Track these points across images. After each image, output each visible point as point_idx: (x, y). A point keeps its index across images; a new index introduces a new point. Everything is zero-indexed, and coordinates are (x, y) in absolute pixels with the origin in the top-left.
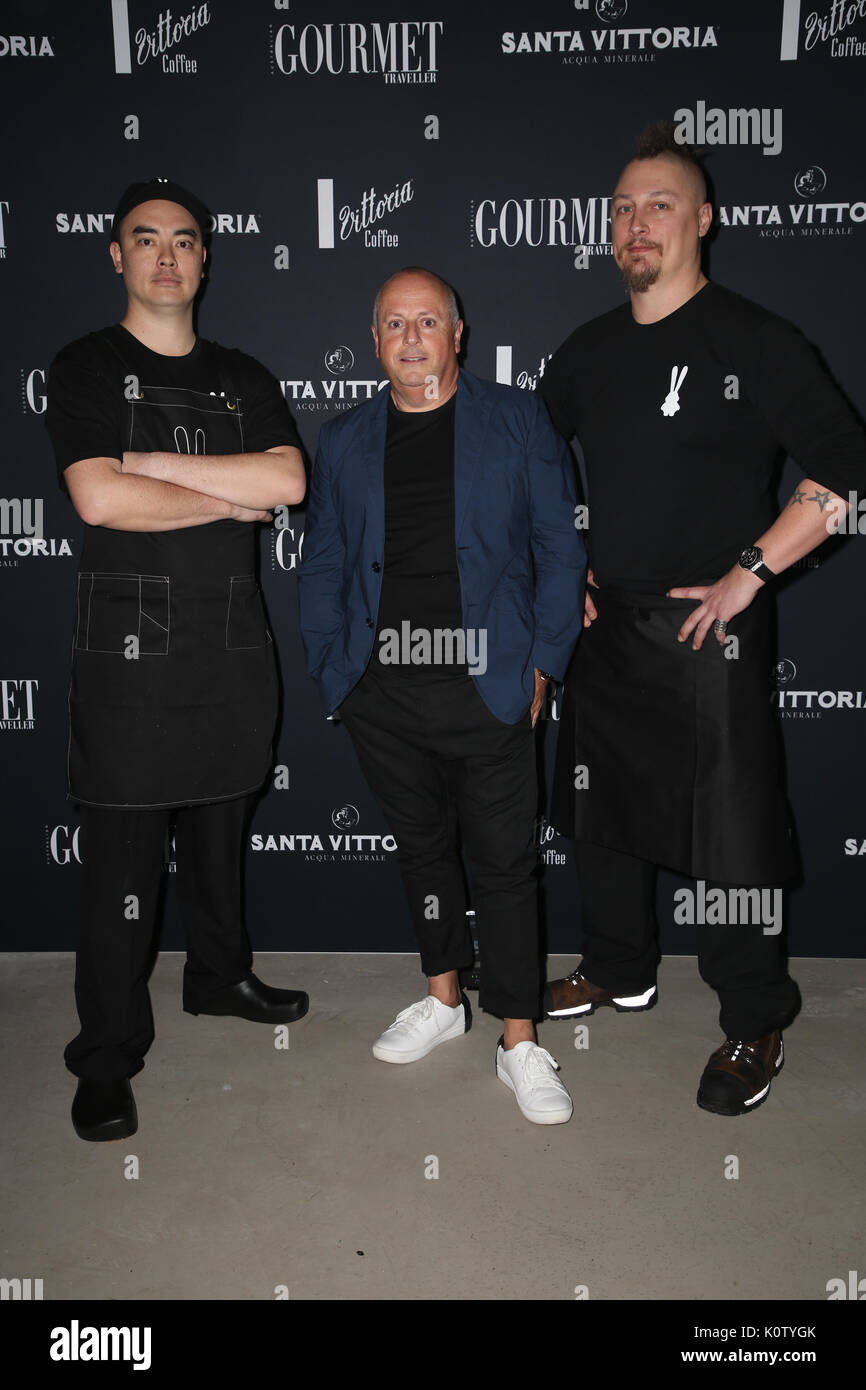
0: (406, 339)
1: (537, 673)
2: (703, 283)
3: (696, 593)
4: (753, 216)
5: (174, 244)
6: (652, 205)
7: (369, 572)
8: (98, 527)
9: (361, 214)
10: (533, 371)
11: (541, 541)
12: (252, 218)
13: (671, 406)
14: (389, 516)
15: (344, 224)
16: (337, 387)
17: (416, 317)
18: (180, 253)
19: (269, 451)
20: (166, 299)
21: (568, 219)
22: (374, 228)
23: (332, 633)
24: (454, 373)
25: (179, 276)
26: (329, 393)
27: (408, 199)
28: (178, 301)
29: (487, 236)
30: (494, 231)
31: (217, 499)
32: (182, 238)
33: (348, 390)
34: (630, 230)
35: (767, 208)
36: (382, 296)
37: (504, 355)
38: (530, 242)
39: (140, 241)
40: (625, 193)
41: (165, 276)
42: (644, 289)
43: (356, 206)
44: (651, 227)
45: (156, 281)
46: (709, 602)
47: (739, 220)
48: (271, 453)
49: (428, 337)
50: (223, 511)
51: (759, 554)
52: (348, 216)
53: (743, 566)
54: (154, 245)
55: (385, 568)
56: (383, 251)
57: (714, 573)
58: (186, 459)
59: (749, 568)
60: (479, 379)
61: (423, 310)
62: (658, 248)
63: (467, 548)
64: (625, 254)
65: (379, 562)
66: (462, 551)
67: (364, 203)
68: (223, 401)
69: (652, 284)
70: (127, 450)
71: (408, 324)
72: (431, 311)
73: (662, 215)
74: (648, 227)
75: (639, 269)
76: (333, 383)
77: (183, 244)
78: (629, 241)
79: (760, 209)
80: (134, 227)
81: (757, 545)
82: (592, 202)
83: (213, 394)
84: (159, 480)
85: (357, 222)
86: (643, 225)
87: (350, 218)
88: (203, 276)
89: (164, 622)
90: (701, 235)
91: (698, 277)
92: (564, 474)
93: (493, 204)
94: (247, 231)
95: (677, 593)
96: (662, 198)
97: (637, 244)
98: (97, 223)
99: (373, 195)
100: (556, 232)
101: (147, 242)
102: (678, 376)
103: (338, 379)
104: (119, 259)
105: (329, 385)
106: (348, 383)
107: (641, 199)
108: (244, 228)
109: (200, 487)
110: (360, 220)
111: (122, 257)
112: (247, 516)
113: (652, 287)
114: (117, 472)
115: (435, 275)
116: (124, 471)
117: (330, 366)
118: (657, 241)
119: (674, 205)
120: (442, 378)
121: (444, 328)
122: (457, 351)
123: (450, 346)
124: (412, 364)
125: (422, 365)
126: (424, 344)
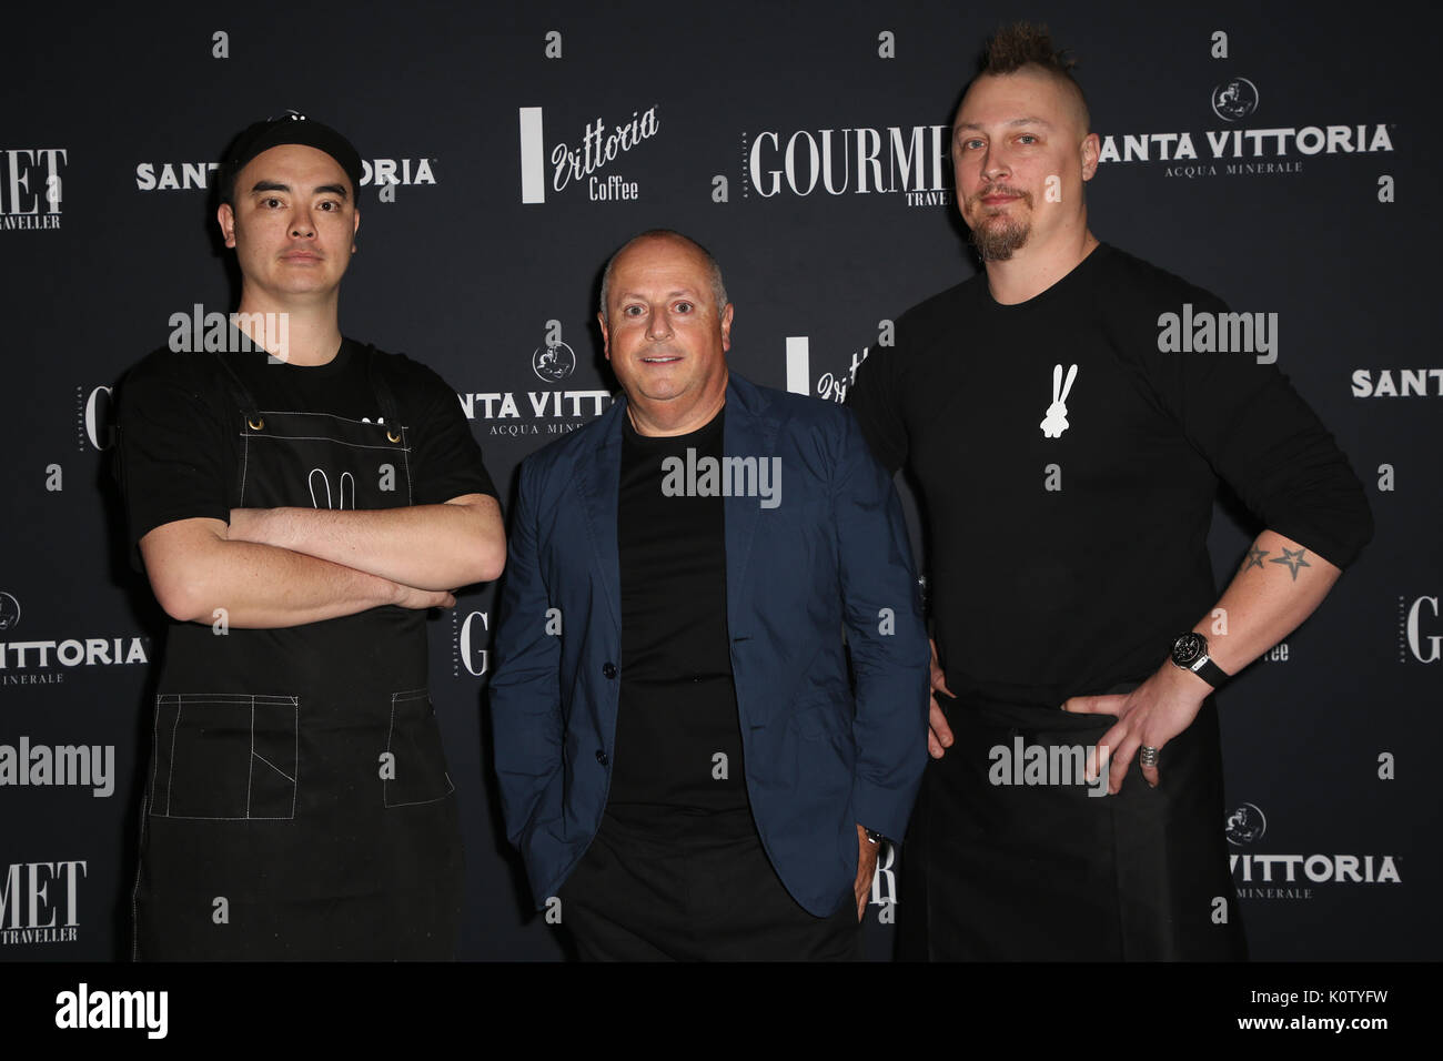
0: (650, 330)
1: (861, 832)
2: (1092, 246)
3: (1107, 705)
4: (1154, 148)
5: (313, 206)
6: (1014, 138)
7: (599, 678)
8: (191, 623)
9: (583, 154)
10: (840, 373)
11: (860, 627)
12: (424, 164)
13: (1055, 422)
14: (628, 590)
15: (559, 169)
16: (551, 400)
17: (664, 299)
18: (321, 217)
19: (450, 502)
20: (301, 282)
21: (885, 156)
22: (602, 174)
23: (546, 774)
24: (721, 379)
25: (321, 251)
26: (539, 410)
27: (652, 132)
28: (317, 285)
29: (767, 182)
30: (777, 175)
31: (371, 575)
32: (326, 197)
33: (567, 404)
34: (983, 173)
35: (1173, 137)
36: (613, 271)
37: (797, 351)
38: (830, 190)
39: (263, 202)
40: (974, 123)
41: (300, 249)
42: (1007, 256)
43: (575, 143)
44: (1013, 168)
45: (285, 257)
46: (1129, 716)
47: (1134, 154)
48: (455, 505)
49: (683, 327)
50: (381, 594)
51: (1201, 644)
52: (564, 158)
53: (1178, 662)
54: (285, 207)
55: (623, 670)
56: (616, 205)
57: (1134, 673)
58: (327, 516)
59: (1189, 665)
60: (760, 388)
61: (675, 289)
62: (1026, 197)
63: (746, 639)
64: (976, 206)
65: (614, 662)
66: (741, 643)
67: (587, 139)
68: (381, 431)
69: (1018, 247)
70: (237, 506)
71: (653, 310)
72: (688, 290)
73: (1029, 151)
74: (1009, 168)
75: (998, 227)
76: (546, 395)
77: (326, 206)
78: (982, 187)
79: (1164, 139)
80: (255, 183)
81: (1198, 630)
82: (918, 132)
83: (366, 420)
84: (284, 549)
85: (577, 166)
86: (1003, 167)
87: (567, 162)
88: (354, 251)
89: (289, 768)
90: (1085, 178)
91: (1085, 237)
92: (890, 524)
93: (775, 137)
94: (418, 181)
95: (1077, 706)
96: (1028, 128)
97: (994, 192)
98: (197, 176)
99: (600, 128)
100: (867, 175)
101: (273, 203)
102: (1064, 380)
103: (552, 390)
104: (231, 229)
105: (539, 399)
106: (568, 394)
107: (998, 130)
108: (413, 179)
109: (347, 558)
110: (582, 163)
111: (236, 225)
112: (419, 600)
113: (1017, 253)
114: (220, 540)
115: (689, 239)
116: (230, 538)
117: (540, 371)
118: (1024, 188)
119: (1046, 138)
120: (705, 386)
121: (707, 314)
122: (726, 348)
123: (714, 341)
124: (660, 366)
125: (675, 367)
126: (677, 337)
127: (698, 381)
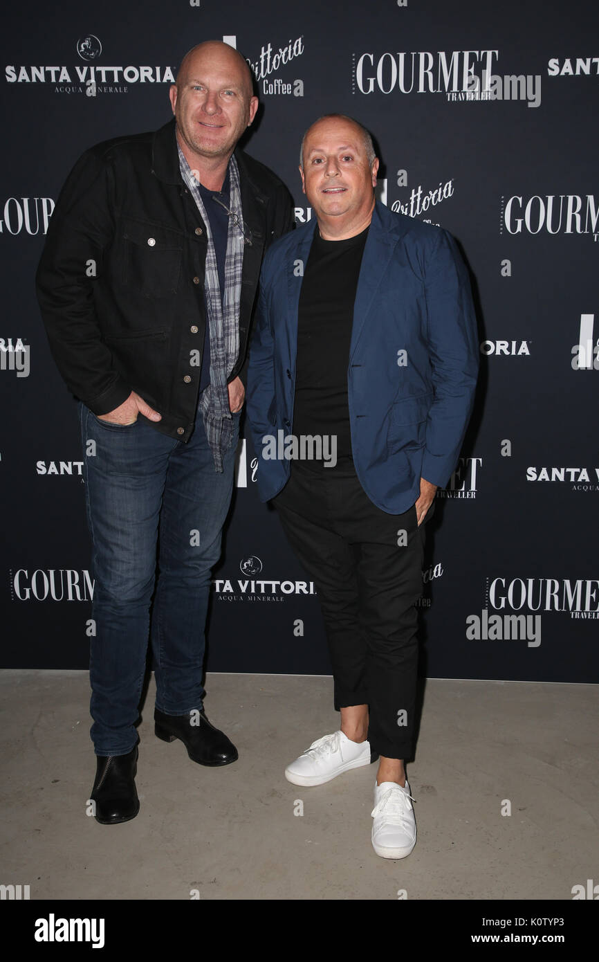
0: (327, 172)
4: (594, 67)
12: (168, 70)
17: (336, 152)
21: (435, 70)
22: (271, 78)
24: (371, 205)
29: (366, 85)
36: (306, 137)
38: (403, 90)
47: (581, 70)
49: (347, 169)
61: (342, 146)
63: (360, 365)
71: (329, 160)
72: (350, 148)
82: (456, 55)
93: (372, 57)
94: (165, 81)
100: (425, 81)
108: (162, 78)
120: (360, 207)
121: (362, 163)
122: (374, 185)
123: (366, 178)
124: (332, 195)
125: (342, 195)
126: (343, 176)
127: (356, 203)
